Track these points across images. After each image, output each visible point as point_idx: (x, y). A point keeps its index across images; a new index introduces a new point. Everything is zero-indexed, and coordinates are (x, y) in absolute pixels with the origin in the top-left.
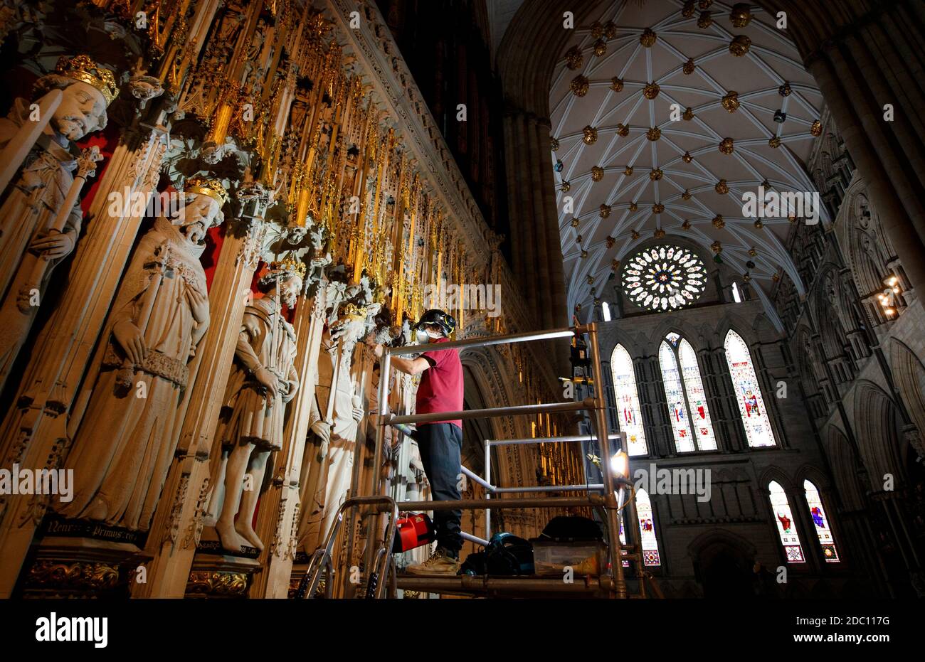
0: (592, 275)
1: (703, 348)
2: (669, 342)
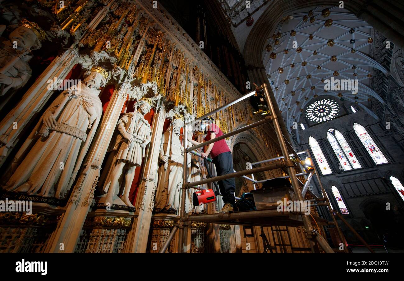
0: (294, 115)
1: (345, 131)
2: (330, 132)
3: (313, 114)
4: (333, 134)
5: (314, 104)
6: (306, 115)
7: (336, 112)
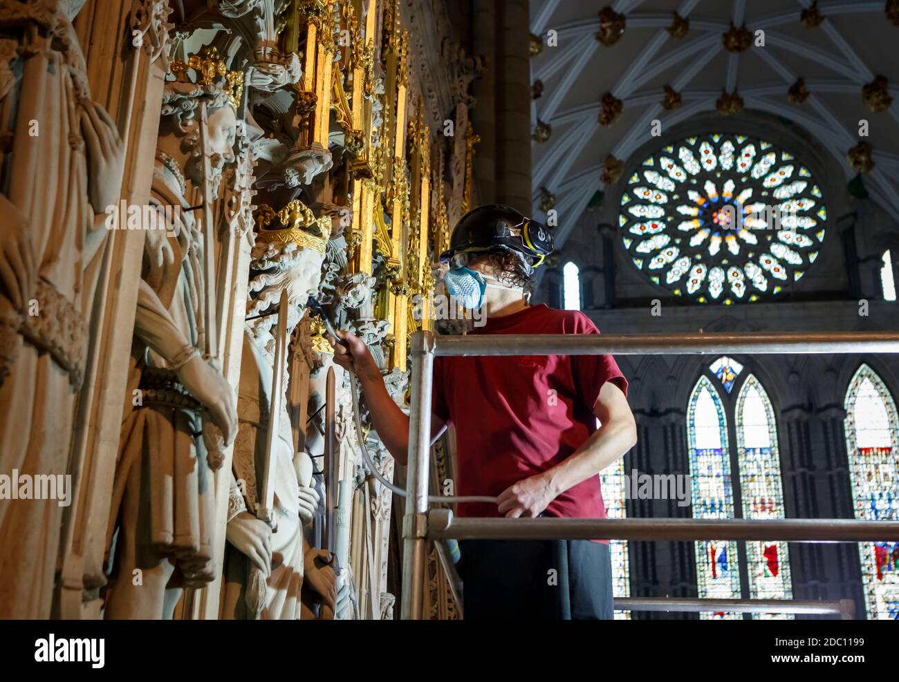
0: (552, 187)
1: (795, 401)
2: (715, 380)
3: (663, 219)
4: (729, 397)
5: (697, 156)
6: (624, 211)
7: (795, 259)
